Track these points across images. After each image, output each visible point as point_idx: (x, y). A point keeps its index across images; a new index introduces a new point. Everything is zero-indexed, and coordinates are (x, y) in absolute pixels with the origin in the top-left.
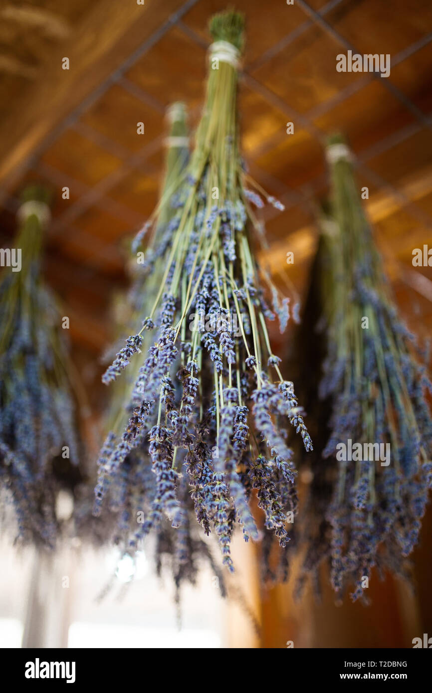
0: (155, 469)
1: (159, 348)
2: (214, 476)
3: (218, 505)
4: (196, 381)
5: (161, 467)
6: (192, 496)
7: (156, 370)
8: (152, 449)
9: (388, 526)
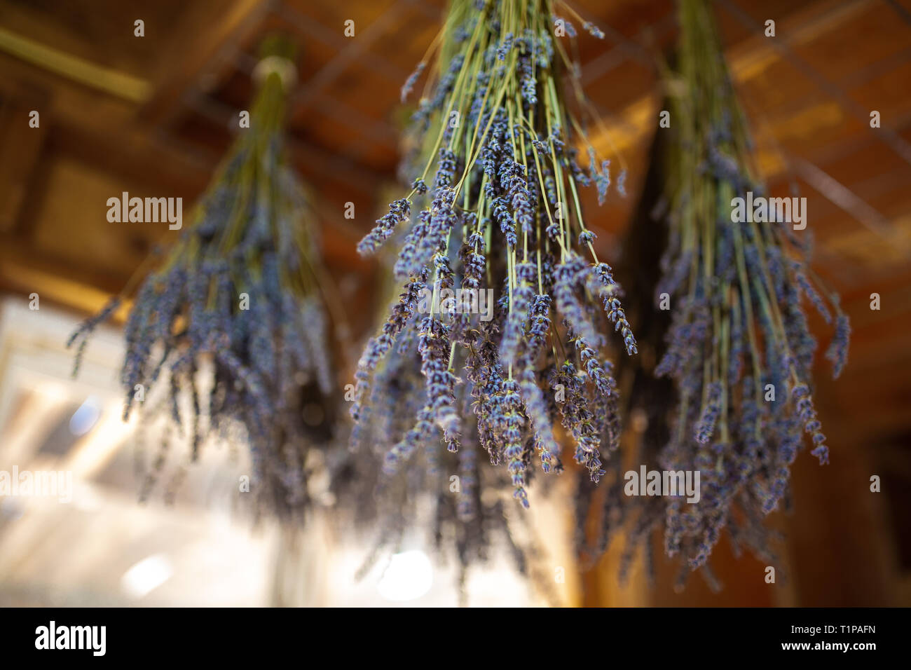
0: (425, 369)
1: (433, 214)
2: (504, 383)
3: (508, 420)
4: (481, 259)
5: (433, 368)
6: (474, 410)
7: (428, 239)
8: (422, 346)
9: (744, 474)
